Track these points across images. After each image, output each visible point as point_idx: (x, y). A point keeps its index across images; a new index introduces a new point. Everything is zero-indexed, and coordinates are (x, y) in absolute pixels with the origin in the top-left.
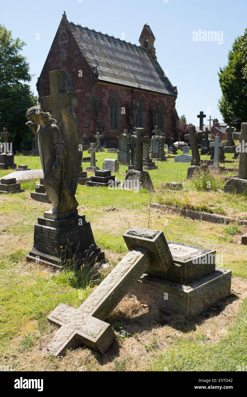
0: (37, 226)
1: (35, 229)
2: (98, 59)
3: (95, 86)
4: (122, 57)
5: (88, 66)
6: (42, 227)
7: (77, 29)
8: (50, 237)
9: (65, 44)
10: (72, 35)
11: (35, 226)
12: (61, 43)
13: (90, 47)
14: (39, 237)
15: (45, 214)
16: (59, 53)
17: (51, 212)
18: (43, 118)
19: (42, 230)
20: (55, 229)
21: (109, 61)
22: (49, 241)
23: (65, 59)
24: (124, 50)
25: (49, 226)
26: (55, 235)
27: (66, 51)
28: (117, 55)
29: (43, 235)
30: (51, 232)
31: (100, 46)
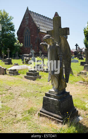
0: (45, 98)
1: (44, 99)
2: (40, 24)
3: (39, 34)
4: (48, 23)
5: (36, 26)
6: (48, 98)
7: (32, 13)
8: (54, 104)
9: (28, 18)
10: (30, 15)
11: (44, 97)
12: (26, 18)
13: (37, 19)
14: (46, 103)
15: (49, 91)
16: (26, 21)
17: (53, 90)
18: (52, 41)
19: (48, 100)
20: (57, 100)
21: (44, 25)
22: (53, 106)
23: (28, 24)
24: (49, 21)
25: (53, 98)
26: (57, 103)
27: (28, 21)
28: (46, 23)
29: (49, 103)
30: (54, 101)
31: (40, 19)
